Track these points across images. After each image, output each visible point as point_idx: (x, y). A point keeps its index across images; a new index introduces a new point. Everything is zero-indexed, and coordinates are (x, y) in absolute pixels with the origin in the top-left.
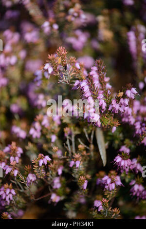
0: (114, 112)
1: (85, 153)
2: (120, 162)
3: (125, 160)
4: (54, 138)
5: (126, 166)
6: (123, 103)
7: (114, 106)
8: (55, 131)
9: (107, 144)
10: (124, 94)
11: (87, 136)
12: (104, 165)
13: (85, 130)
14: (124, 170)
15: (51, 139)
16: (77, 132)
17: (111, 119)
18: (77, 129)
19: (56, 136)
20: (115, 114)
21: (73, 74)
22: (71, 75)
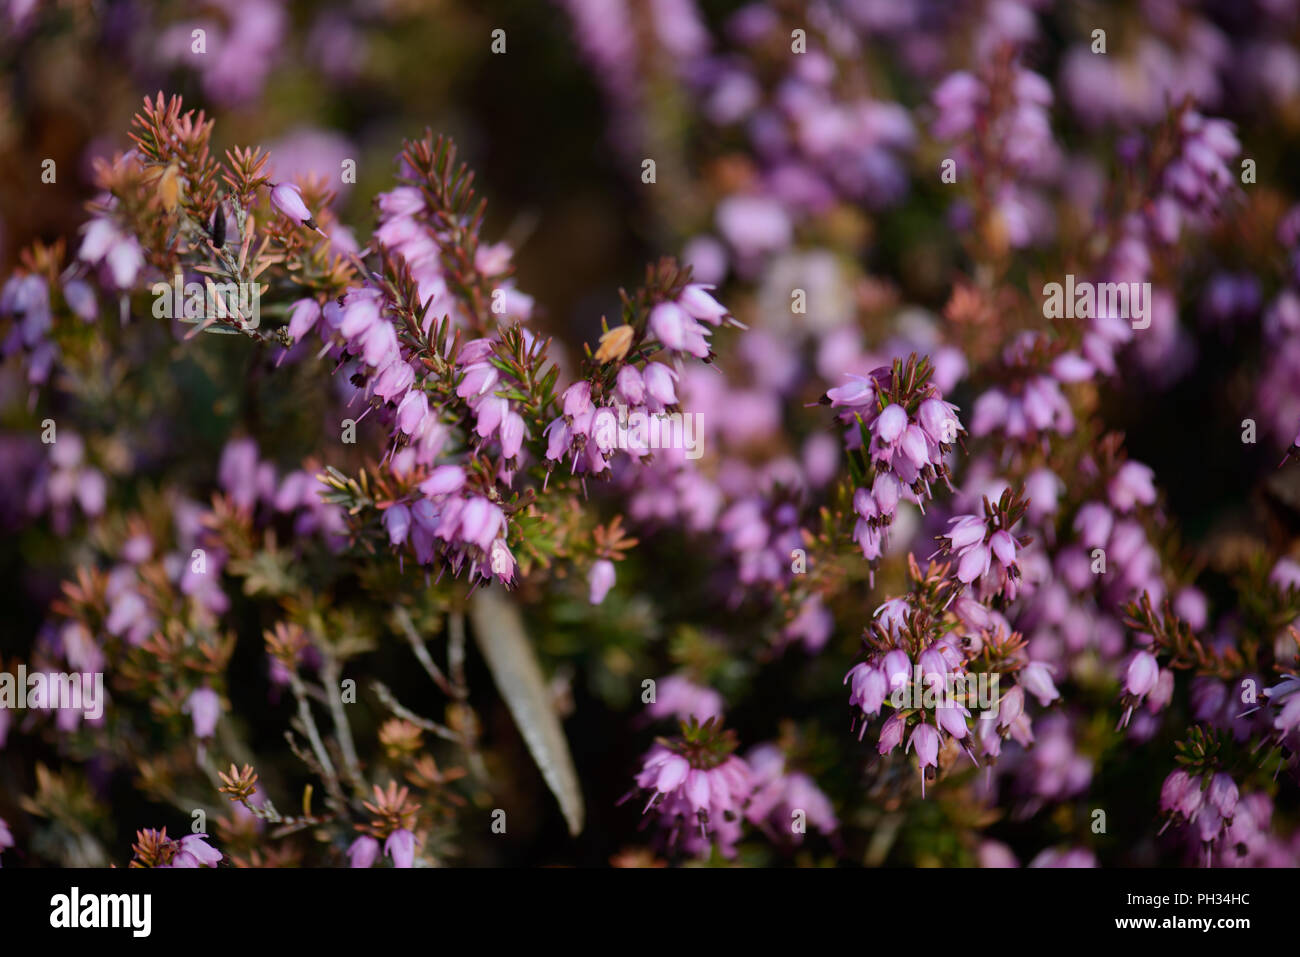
0: (585, 470)
1: (427, 771)
2: (682, 788)
3: (708, 768)
4: (207, 709)
5: (725, 804)
6: (638, 397)
7: (581, 426)
8: (204, 659)
9: (560, 687)
10: (638, 336)
11: (422, 654)
12: (575, 824)
13: (402, 619)
14: (714, 836)
15: (187, 722)
16: (353, 643)
17: (564, 519)
18: (346, 619)
19: (218, 691)
20: (595, 479)
21: (267, 261)
22: (255, 272)
